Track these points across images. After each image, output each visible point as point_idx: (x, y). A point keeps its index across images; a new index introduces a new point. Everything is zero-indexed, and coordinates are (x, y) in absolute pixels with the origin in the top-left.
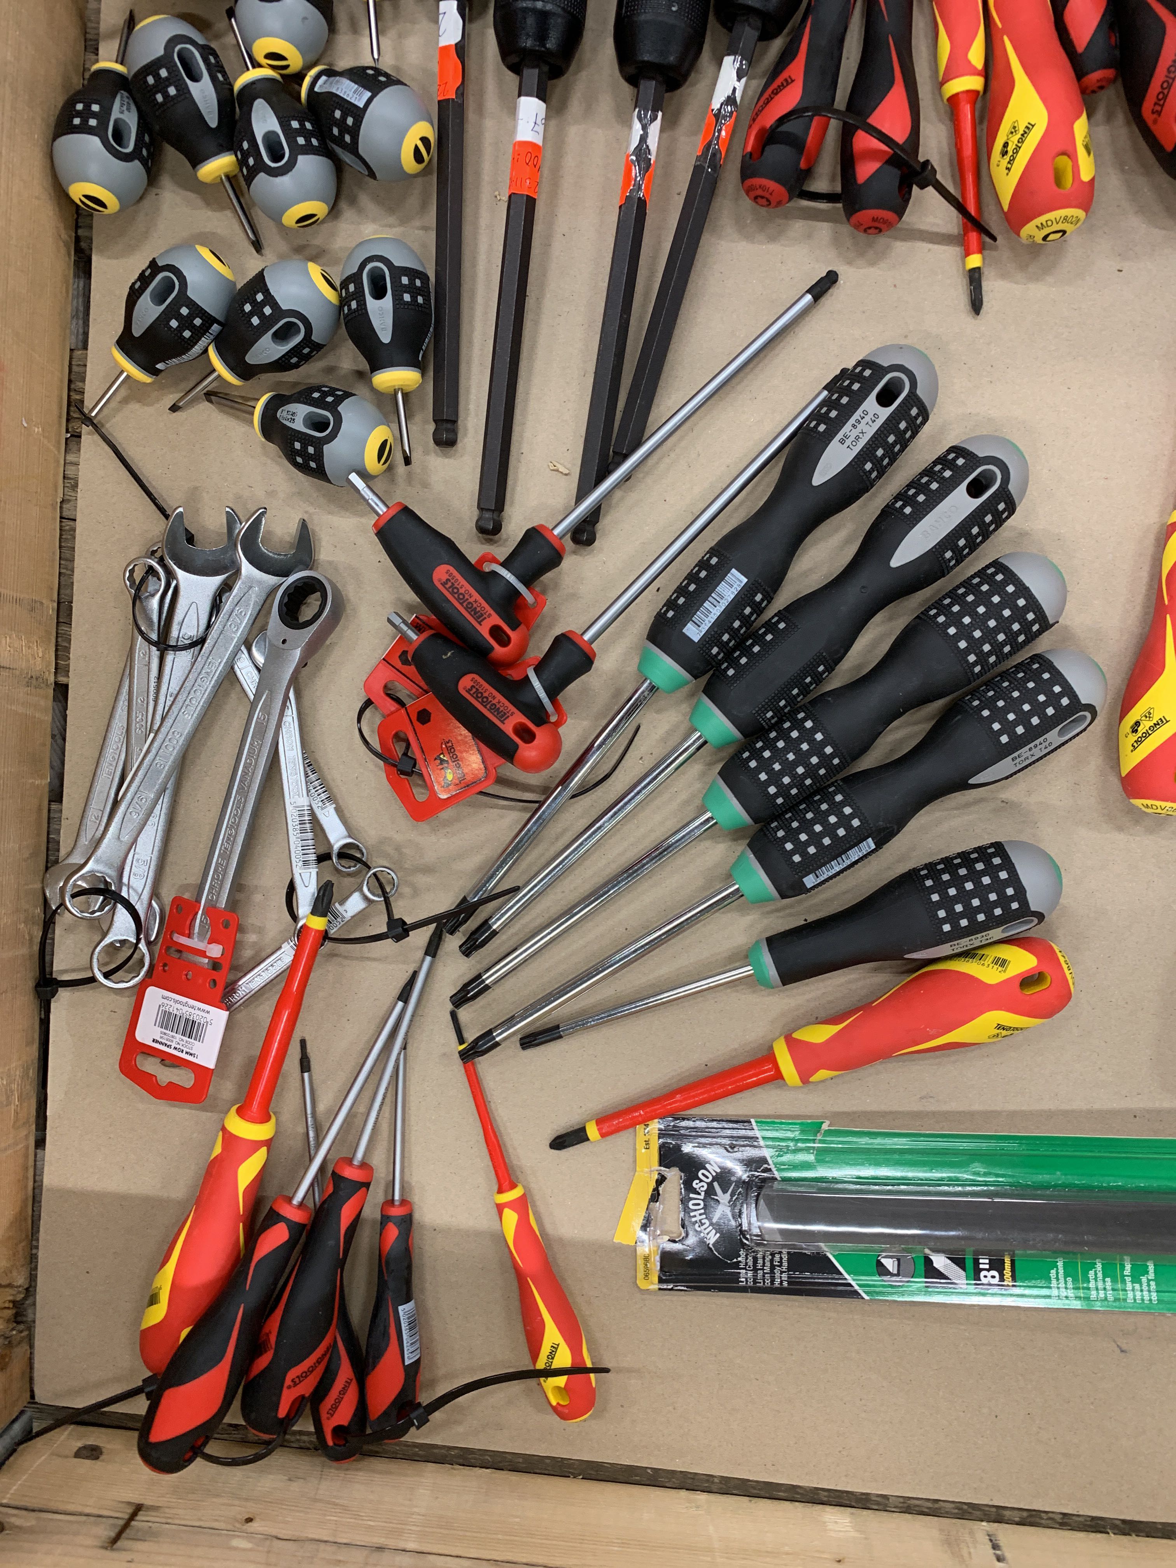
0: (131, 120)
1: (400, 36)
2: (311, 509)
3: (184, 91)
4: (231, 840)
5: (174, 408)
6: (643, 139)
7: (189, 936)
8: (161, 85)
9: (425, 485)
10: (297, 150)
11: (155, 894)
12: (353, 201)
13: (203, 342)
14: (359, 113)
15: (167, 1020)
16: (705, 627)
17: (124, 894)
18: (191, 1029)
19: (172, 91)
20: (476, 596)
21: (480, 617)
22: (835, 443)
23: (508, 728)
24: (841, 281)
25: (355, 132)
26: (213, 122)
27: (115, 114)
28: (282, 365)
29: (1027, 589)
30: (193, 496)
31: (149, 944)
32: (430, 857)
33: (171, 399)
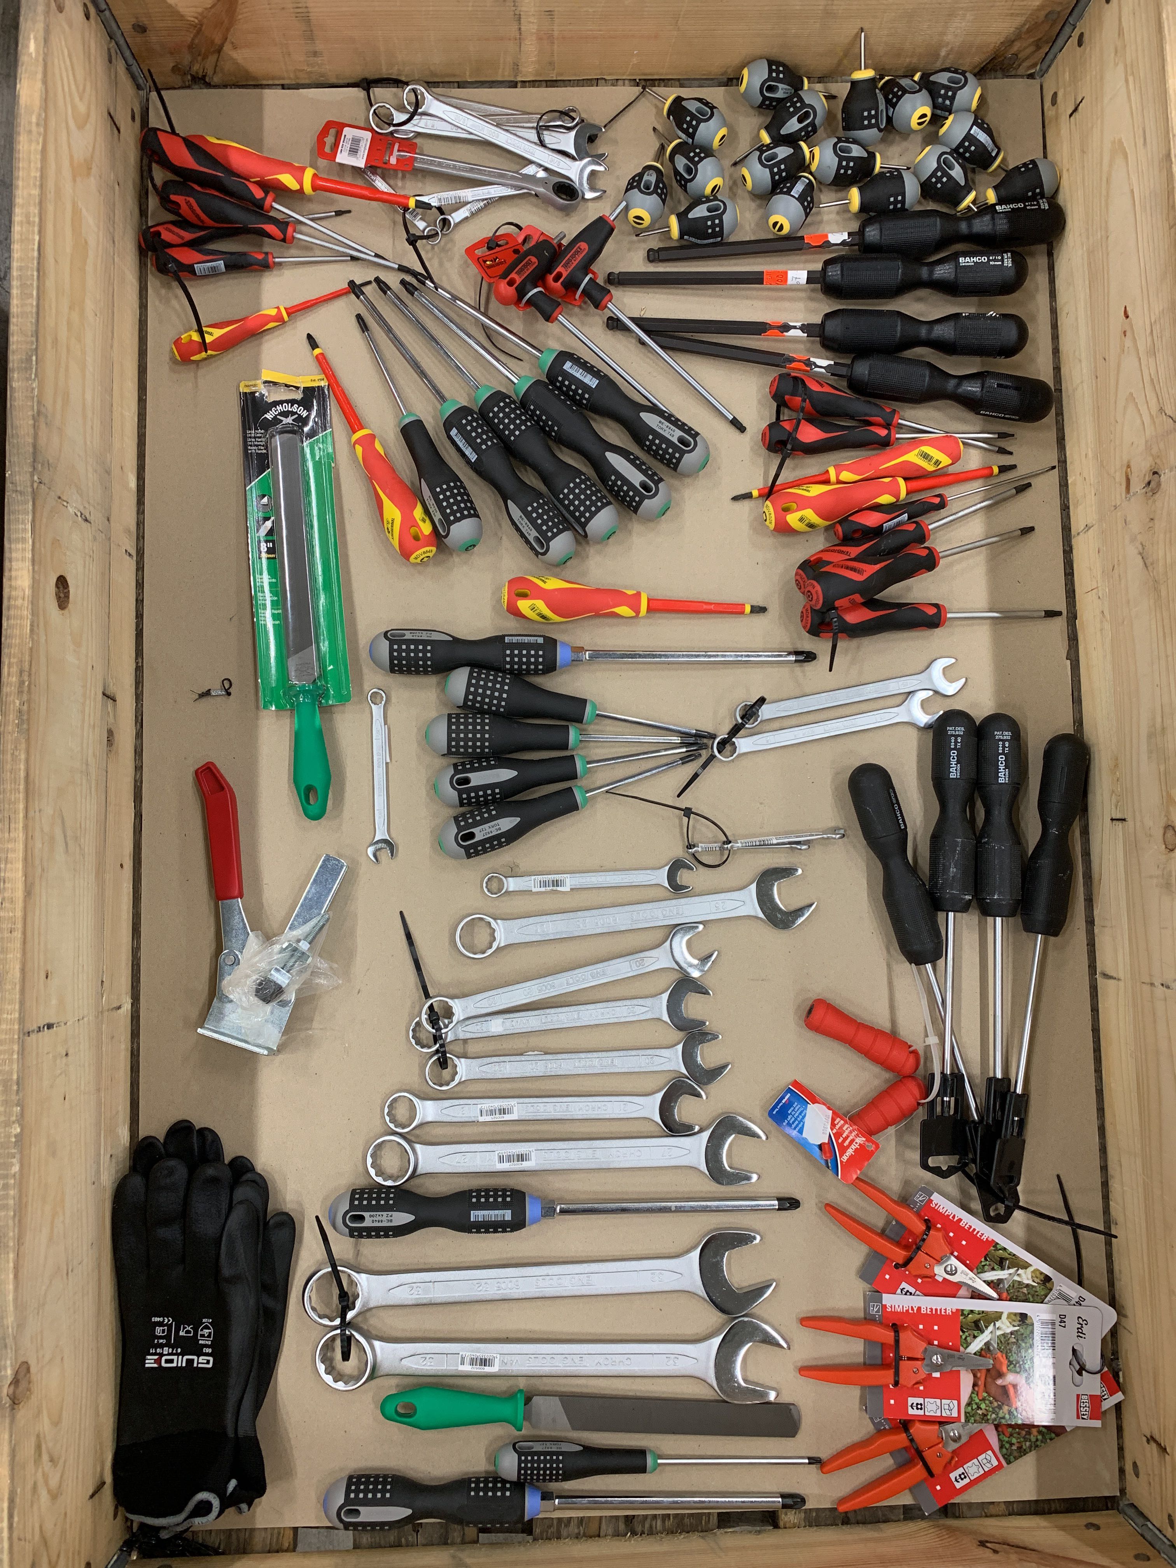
0: (779, 94)
1: (837, 222)
2: (612, 197)
3: (792, 115)
4: (448, 166)
5: (654, 129)
6: (795, 327)
7: (399, 151)
8: (793, 104)
9: (629, 250)
10: (771, 168)
11: (418, 134)
12: (760, 206)
13: (683, 136)
14: (788, 193)
15: (356, 141)
16: (570, 371)
17: (416, 117)
18: (354, 151)
19: (791, 109)
20: (575, 263)
21: (566, 266)
22: (660, 419)
23: (513, 275)
24: (742, 435)
25: (782, 193)
26: (783, 132)
27: (781, 86)
28: (677, 172)
29: (599, 511)
30: (615, 142)
31: (392, 133)
32: (447, 265)
33: (659, 127)
